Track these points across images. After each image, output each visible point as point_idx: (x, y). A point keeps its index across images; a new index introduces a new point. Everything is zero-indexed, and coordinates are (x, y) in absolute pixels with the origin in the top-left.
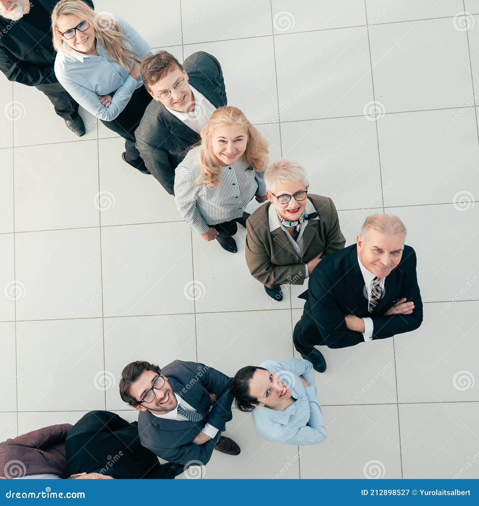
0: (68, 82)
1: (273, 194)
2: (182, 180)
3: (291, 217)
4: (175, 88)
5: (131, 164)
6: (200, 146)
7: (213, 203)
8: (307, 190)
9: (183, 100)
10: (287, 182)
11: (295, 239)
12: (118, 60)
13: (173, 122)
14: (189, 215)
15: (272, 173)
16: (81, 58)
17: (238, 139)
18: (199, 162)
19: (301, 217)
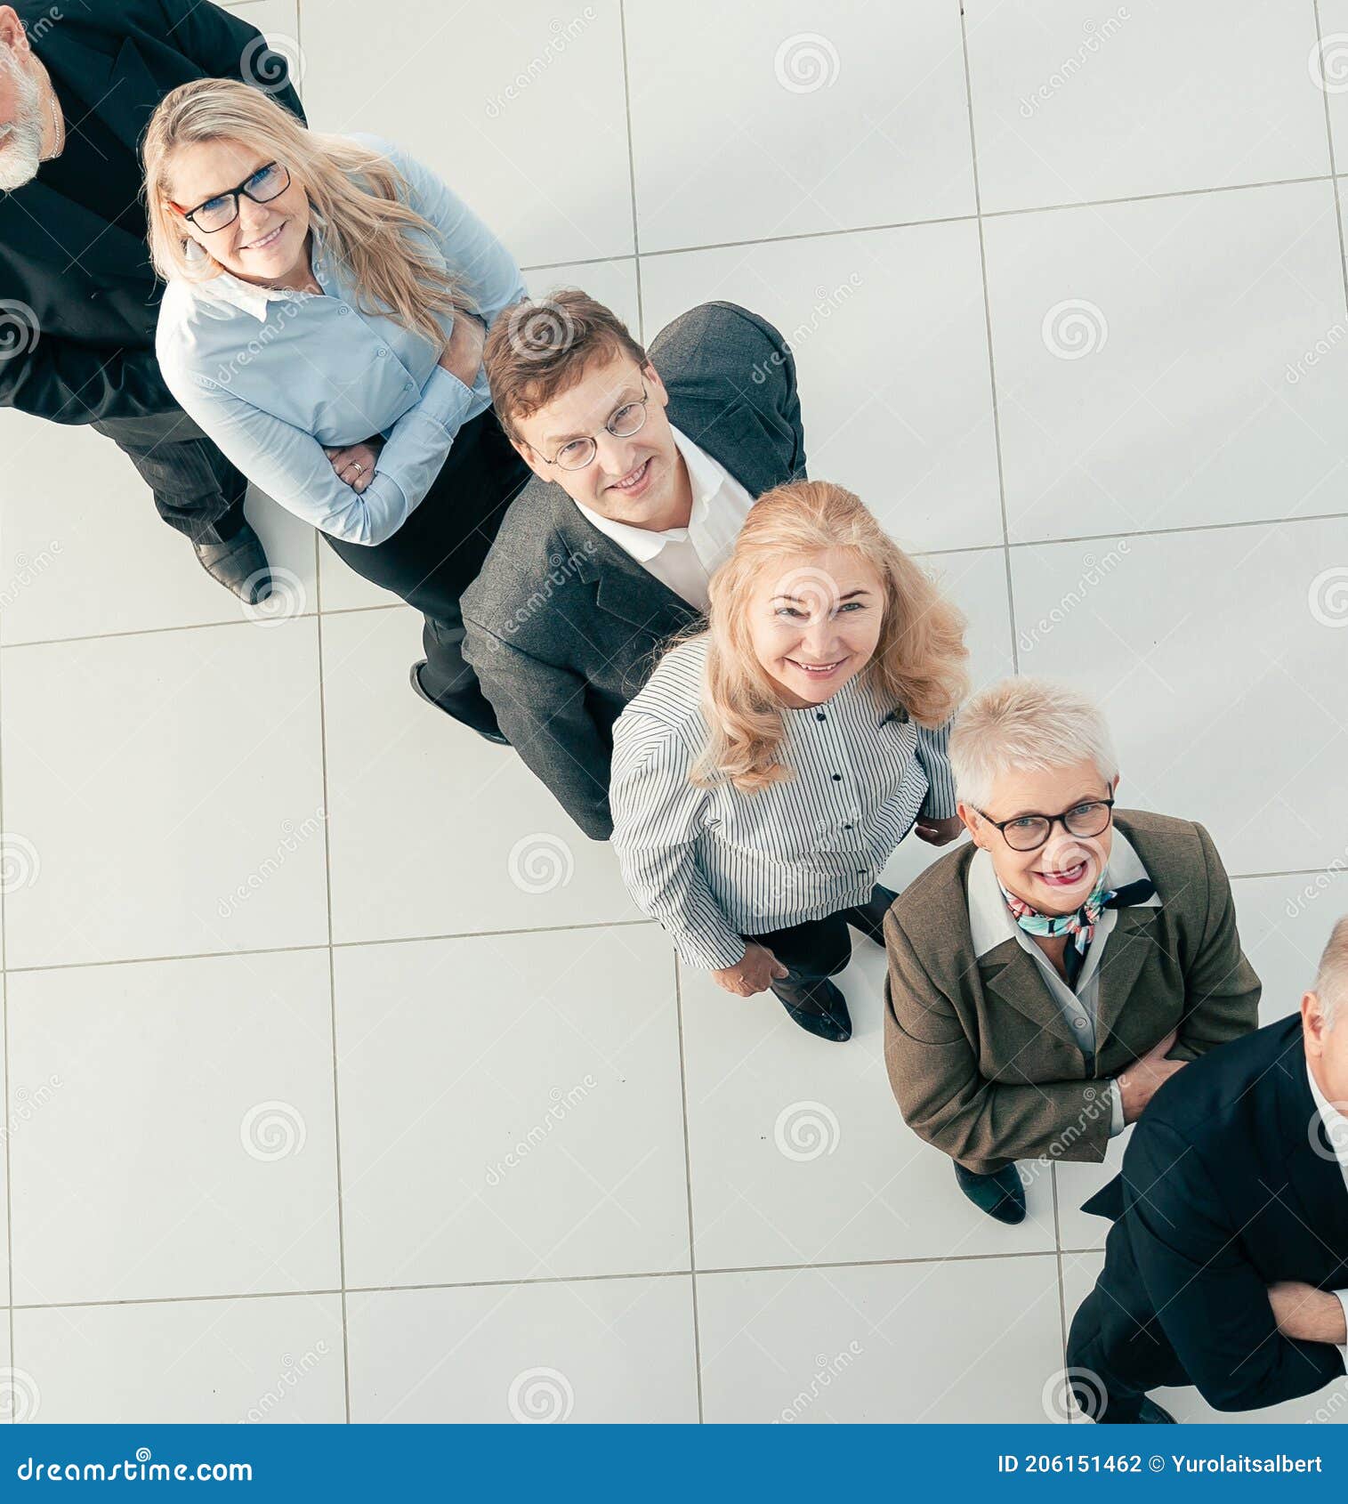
0: (210, 399)
1: (984, 815)
2: (640, 764)
3: (1054, 899)
4: (611, 430)
5: (445, 705)
6: (706, 635)
7: (761, 852)
8: (1111, 796)
9: (642, 477)
10: (1034, 766)
11: (1072, 982)
12: (397, 311)
13: (605, 565)
14: (670, 898)
15: (979, 735)
16: (255, 303)
17: (850, 604)
18: (701, 695)
19: (1091, 899)
